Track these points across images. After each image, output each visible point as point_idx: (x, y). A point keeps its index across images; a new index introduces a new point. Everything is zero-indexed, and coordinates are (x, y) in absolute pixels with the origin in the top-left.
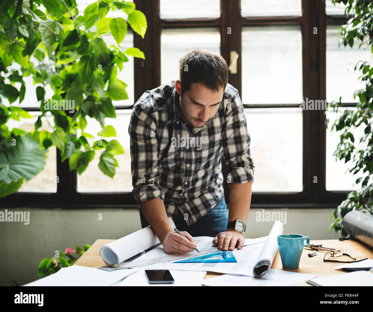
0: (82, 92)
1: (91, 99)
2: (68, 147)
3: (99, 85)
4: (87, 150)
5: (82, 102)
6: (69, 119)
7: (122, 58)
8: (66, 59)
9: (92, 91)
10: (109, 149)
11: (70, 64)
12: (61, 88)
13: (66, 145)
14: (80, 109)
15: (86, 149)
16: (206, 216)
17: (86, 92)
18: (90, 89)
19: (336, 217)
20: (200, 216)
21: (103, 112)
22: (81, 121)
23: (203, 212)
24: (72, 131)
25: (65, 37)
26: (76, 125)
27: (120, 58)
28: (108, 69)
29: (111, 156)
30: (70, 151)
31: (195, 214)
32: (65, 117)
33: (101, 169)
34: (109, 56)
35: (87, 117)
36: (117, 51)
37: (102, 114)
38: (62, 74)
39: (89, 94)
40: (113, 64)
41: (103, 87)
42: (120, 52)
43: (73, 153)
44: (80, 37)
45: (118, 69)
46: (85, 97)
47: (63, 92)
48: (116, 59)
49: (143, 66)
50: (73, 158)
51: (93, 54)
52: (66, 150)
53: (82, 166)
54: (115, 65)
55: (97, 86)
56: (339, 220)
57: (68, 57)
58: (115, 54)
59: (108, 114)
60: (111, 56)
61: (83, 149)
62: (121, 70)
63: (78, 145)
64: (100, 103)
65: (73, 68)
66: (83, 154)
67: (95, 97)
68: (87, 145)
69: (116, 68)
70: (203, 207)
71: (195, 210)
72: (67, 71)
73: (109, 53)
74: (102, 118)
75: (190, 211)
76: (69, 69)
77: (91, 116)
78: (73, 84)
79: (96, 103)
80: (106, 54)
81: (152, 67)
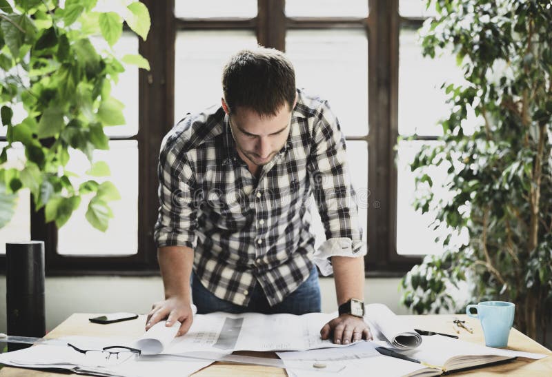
0: (62, 115)
1: (74, 123)
2: (43, 190)
3: (86, 104)
4: (71, 195)
5: (63, 128)
6: (45, 150)
7: (117, 67)
8: (42, 68)
9: (77, 113)
10: (100, 192)
11: (50, 75)
12: (35, 108)
13: (42, 187)
14: (60, 137)
15: (69, 193)
16: (295, 292)
17: (69, 115)
18: (74, 109)
19: (405, 287)
20: (288, 292)
21: (91, 141)
22: (62, 155)
23: (292, 287)
24: (49, 168)
25: (38, 37)
26: (55, 160)
27: (114, 68)
28: (97, 82)
29: (103, 203)
30: (47, 195)
31: (280, 289)
32: (40, 150)
33: (89, 221)
34: (98, 64)
35: (70, 149)
36: (111, 58)
37: (89, 145)
38: (36, 90)
39: (73, 117)
40: (104, 76)
41: (91, 108)
42: (114, 60)
43: (50, 197)
44: (58, 36)
45: (112, 82)
46: (66, 120)
47: (38, 114)
48: (108, 68)
49: (151, 81)
50: (51, 206)
51: (76, 61)
52: (41, 194)
53: (63, 216)
54: (108, 76)
55: (83, 106)
56: (409, 292)
57: (44, 65)
58: (107, 62)
59: (99, 145)
60: (102, 64)
61: (65, 193)
62: (116, 83)
63: (58, 187)
64: (88, 130)
65: (51, 81)
66: (65, 199)
67: (81, 122)
68: (70, 188)
69: (109, 81)
70: (291, 278)
71: (281, 283)
72: (42, 85)
73: (99, 60)
74: (90, 150)
75: (273, 284)
76: (46, 82)
77: (75, 146)
78: (51, 103)
79: (82, 130)
80: (94, 62)
81: (163, 82)
